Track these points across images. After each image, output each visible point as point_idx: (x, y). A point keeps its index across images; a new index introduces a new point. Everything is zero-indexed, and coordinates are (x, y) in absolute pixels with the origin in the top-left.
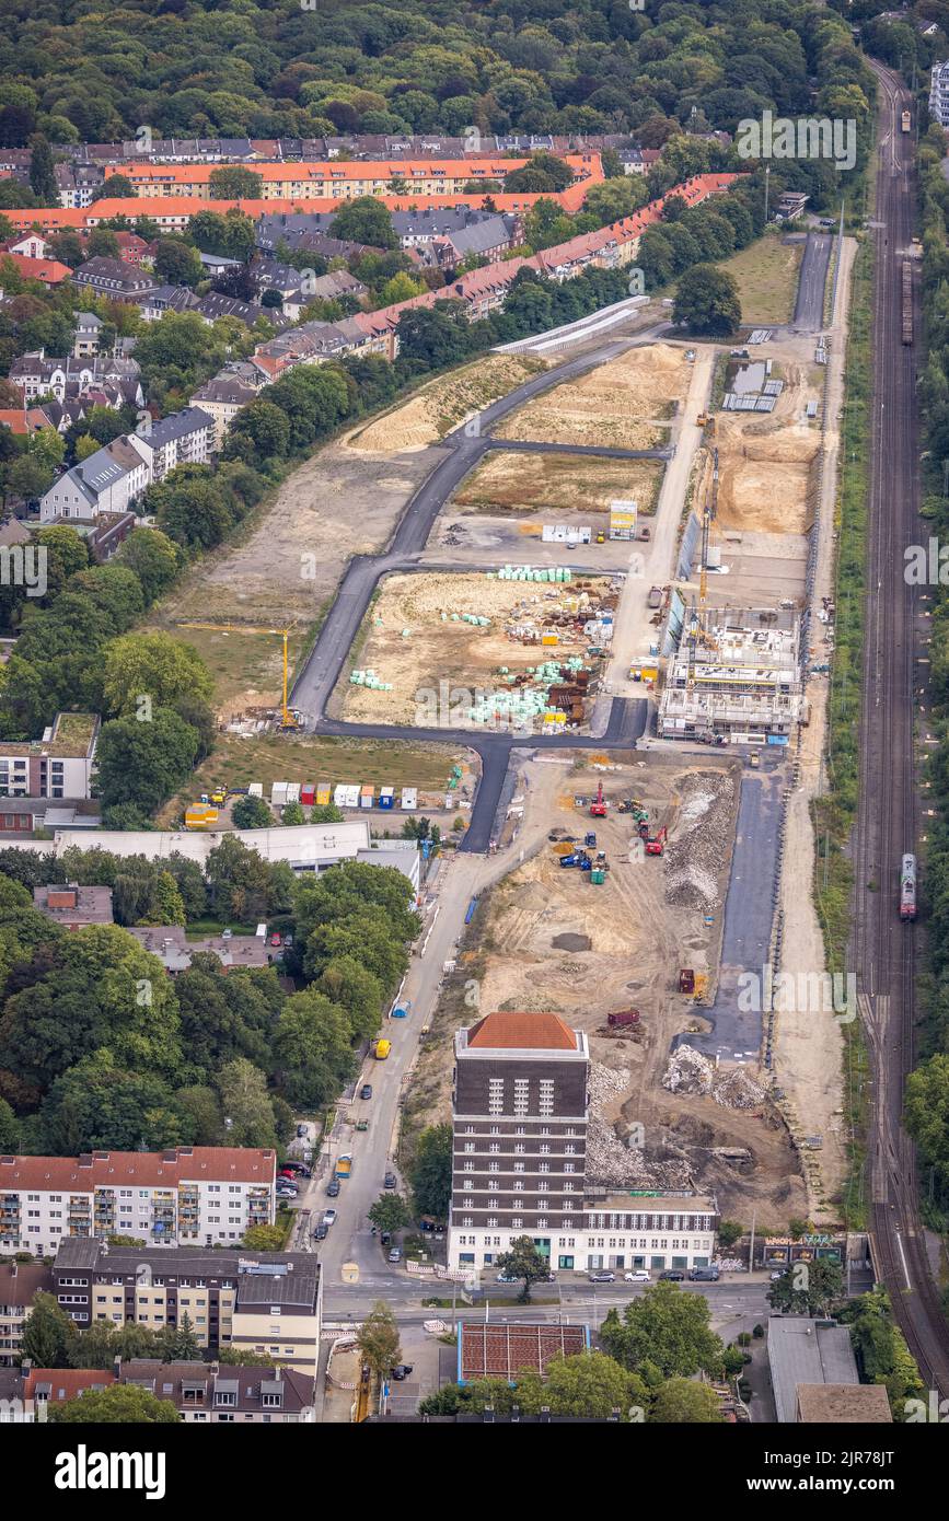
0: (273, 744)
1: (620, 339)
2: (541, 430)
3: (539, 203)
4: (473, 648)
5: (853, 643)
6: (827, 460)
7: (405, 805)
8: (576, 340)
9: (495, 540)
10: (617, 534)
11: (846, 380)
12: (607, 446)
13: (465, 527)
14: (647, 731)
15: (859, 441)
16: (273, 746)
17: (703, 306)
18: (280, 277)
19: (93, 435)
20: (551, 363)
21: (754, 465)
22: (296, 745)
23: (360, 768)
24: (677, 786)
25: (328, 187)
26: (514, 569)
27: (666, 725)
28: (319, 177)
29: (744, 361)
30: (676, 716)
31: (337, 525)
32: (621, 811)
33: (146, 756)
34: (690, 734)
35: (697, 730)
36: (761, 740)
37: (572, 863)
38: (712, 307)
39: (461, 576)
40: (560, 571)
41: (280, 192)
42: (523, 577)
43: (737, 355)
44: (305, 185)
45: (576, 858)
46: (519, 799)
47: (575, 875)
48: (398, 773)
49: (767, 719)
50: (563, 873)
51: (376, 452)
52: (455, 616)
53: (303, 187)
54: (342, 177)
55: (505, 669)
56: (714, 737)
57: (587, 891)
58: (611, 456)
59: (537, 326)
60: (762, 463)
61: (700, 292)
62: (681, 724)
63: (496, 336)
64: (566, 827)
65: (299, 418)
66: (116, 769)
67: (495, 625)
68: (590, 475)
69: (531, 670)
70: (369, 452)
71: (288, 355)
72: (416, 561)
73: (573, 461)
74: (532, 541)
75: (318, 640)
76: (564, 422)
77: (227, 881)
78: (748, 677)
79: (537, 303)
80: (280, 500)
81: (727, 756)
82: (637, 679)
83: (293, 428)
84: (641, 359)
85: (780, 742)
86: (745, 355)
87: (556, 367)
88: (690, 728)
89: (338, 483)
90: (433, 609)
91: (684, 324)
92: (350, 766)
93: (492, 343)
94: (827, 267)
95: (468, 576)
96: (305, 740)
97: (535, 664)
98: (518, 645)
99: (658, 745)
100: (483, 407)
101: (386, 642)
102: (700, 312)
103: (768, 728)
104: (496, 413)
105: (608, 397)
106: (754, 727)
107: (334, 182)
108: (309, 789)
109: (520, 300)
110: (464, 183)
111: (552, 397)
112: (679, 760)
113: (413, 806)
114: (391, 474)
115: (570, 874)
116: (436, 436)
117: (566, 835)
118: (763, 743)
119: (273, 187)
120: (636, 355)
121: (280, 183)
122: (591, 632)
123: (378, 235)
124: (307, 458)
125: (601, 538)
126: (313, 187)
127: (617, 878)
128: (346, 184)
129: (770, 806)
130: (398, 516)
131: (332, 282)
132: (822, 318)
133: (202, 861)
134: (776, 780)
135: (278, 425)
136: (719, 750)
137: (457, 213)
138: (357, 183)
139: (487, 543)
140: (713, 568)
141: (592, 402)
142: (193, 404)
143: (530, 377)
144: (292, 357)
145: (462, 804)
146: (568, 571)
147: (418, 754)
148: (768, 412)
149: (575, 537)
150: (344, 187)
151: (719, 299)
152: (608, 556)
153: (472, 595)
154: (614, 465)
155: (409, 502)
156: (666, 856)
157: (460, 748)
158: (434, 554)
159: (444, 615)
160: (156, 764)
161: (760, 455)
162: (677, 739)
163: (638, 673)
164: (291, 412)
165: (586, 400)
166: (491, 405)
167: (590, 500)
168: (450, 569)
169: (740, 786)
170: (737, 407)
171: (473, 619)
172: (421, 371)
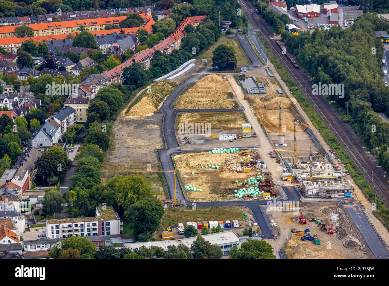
0: (174, 211)
1: (196, 74)
2: (193, 105)
3: (139, 30)
4: (220, 175)
5: (350, 163)
6: (297, 107)
7: (235, 226)
8: (181, 75)
9: (202, 141)
10: (245, 136)
11: (284, 81)
12: (218, 108)
13: (189, 138)
14: (301, 196)
15: (304, 100)
16: (175, 212)
17: (224, 60)
18: (63, 62)
19: (36, 118)
20: (178, 83)
21: (270, 111)
22: (182, 211)
23: (210, 216)
24: (322, 212)
25: (55, 31)
26: (217, 150)
27: (309, 193)
28: (52, 28)
29: (244, 78)
30: (312, 190)
31: (142, 141)
32: (310, 221)
33: (151, 214)
34: (317, 195)
35: (320, 194)
36: (343, 195)
37: (306, 239)
38: (228, 60)
39: (200, 153)
40: (234, 148)
41: (38, 34)
42: (222, 152)
43: (241, 76)
44: (47, 31)
45: (307, 237)
46: (272, 221)
47: (309, 243)
48: (224, 216)
49: (343, 188)
50: (304, 242)
51: (137, 117)
52: (206, 166)
53: (47, 32)
54: (60, 27)
55: (237, 181)
56: (328, 195)
57: (316, 247)
58: (222, 111)
59: (165, 72)
60: (272, 110)
61: (223, 54)
62: (315, 192)
63: (153, 76)
64: (295, 228)
65: (112, 106)
66: (139, 221)
67: (222, 168)
68: (219, 118)
69: (246, 181)
70: (135, 117)
71: (91, 86)
72: (180, 150)
73: (211, 114)
74: (215, 140)
75: (165, 177)
76: (199, 101)
77: (201, 252)
78: (325, 176)
79: (165, 63)
80: (116, 135)
81: (334, 201)
82: (286, 180)
83: (111, 110)
84: (210, 79)
85: (349, 196)
86: (244, 75)
87: (180, 84)
88: (317, 193)
89: (132, 128)
90: (197, 164)
91: (217, 67)
92: (206, 216)
93: (152, 78)
94: (250, 45)
95: (201, 153)
96: (185, 209)
97: (247, 179)
98: (236, 173)
99: (308, 200)
100: (164, 99)
101: (188, 177)
102: (223, 62)
103: (343, 191)
104: (170, 101)
105: (208, 92)
106: (338, 191)
107: (58, 29)
108: (200, 224)
109: (159, 62)
110: (104, 26)
111: (187, 94)
112: (318, 204)
113: (238, 226)
114: (148, 123)
115: (307, 242)
116: (155, 110)
117: (297, 231)
118: (344, 196)
119: (36, 33)
120: (208, 78)
121: (38, 31)
122: (259, 167)
123: (92, 45)
124: (114, 120)
125: (240, 137)
126: (50, 31)
127: (323, 242)
128: (62, 30)
129: (360, 215)
130: (161, 136)
131: (86, 62)
132: (261, 62)
133: (190, 247)
134: (356, 207)
135: (106, 109)
136: (331, 200)
137: (113, 36)
138: (66, 29)
139: (200, 142)
140: (282, 144)
141: (203, 94)
142: (66, 105)
143: (173, 88)
144: (93, 86)
145: (255, 224)
146: (237, 148)
147: (227, 210)
148: (265, 93)
149: (231, 137)
150: (61, 31)
151: (230, 57)
152: (246, 143)
153: (207, 159)
154: (225, 114)
155: (161, 131)
156: (335, 234)
157: (241, 207)
158: (184, 147)
159: (202, 166)
160: (155, 217)
161: (271, 108)
162: (313, 197)
163: (286, 178)
164: (109, 104)
165: (200, 94)
166: (167, 98)
167: (226, 126)
168: (194, 152)
169: (346, 210)
170: (254, 92)
171: (214, 167)
172: (134, 89)
